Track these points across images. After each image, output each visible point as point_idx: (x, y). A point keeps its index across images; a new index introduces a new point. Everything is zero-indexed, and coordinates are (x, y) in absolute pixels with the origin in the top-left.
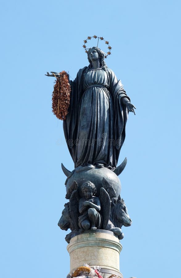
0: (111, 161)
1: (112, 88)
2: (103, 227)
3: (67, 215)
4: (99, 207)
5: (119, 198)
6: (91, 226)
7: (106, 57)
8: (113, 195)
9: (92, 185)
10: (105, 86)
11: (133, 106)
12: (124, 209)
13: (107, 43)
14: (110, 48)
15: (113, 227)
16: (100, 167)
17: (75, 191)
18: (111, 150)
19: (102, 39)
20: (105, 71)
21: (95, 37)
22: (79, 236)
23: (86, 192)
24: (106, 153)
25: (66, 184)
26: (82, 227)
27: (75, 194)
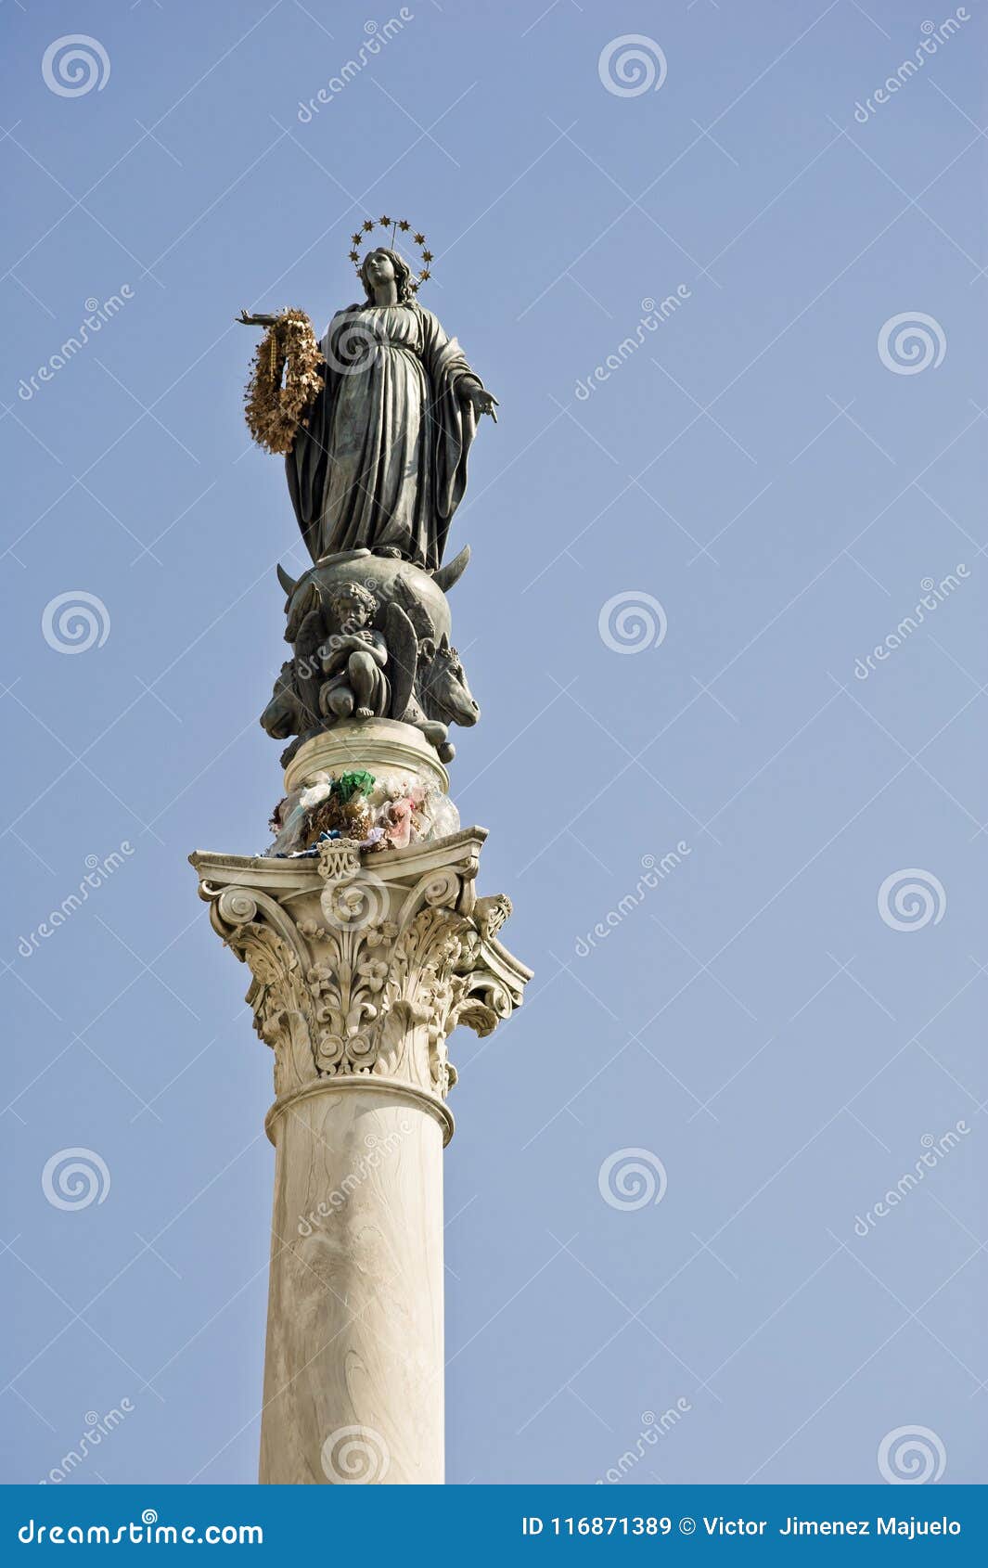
0: (423, 546)
1: (429, 357)
2: (394, 711)
3: (288, 689)
4: (383, 653)
5: (444, 643)
6: (357, 705)
7: (415, 288)
8: (425, 632)
9: (363, 592)
10: (411, 347)
11: (490, 399)
12: (458, 674)
13: (420, 240)
14: (428, 257)
15: (422, 717)
16: (389, 555)
17: (312, 612)
18: (424, 515)
19: (405, 226)
20: (412, 309)
21: (386, 222)
22: (322, 738)
23: (345, 609)
24: (410, 523)
25: (286, 611)
26: (330, 711)
27: (311, 621)
